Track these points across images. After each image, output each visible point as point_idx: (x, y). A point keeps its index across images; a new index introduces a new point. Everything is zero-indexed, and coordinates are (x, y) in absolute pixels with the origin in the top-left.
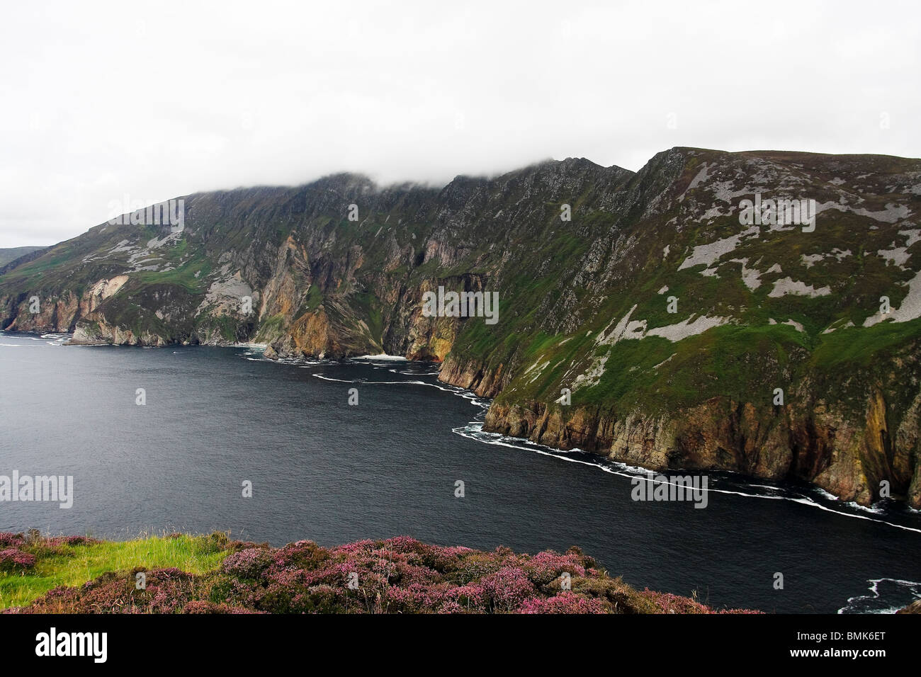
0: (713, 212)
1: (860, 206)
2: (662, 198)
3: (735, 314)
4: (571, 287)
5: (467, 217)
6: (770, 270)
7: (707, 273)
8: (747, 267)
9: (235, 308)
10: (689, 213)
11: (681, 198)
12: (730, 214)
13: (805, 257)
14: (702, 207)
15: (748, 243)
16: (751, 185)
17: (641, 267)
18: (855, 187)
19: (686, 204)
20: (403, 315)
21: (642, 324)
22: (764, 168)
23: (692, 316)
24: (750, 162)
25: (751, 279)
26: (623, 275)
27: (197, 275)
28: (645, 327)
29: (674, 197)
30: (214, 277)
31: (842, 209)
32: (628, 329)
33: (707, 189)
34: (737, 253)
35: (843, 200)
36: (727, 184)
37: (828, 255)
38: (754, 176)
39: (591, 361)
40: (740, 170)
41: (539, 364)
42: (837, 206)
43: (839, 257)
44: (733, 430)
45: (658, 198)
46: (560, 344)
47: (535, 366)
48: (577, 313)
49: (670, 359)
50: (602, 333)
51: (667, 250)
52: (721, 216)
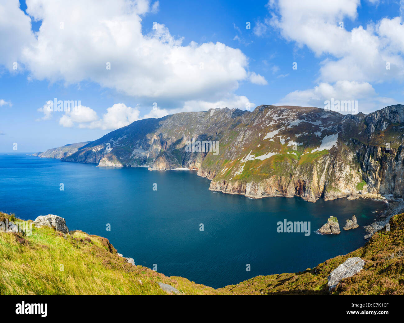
0: (272, 123)
1: (310, 121)
2: (258, 119)
3: (278, 151)
4: (234, 146)
5: (205, 127)
6: (287, 139)
7: (271, 140)
8: (281, 138)
9: (140, 156)
10: (266, 123)
11: (264, 119)
12: (277, 123)
13: (296, 135)
14: (269, 122)
15: (281, 131)
16: (283, 115)
17: (253, 140)
18: (309, 116)
19: (265, 121)
20: (187, 156)
21: (254, 156)
22: (286, 110)
23: (267, 153)
24: (282, 109)
25: (283, 141)
26: (248, 142)
27: (130, 147)
28: (254, 157)
29: (261, 119)
30: (134, 147)
31: (306, 121)
32: (250, 157)
33: (271, 116)
34: (279, 134)
35: (306, 119)
36: (276, 115)
37: (302, 134)
38: (283, 113)
39: (239, 167)
40: (279, 111)
41: (225, 169)
42: (304, 121)
43: (305, 134)
44: (279, 184)
45: (257, 119)
46: (231, 163)
47: (223, 170)
48: (235, 153)
49: (261, 165)
50: (243, 159)
51: (260, 134)
52: (274, 124)
